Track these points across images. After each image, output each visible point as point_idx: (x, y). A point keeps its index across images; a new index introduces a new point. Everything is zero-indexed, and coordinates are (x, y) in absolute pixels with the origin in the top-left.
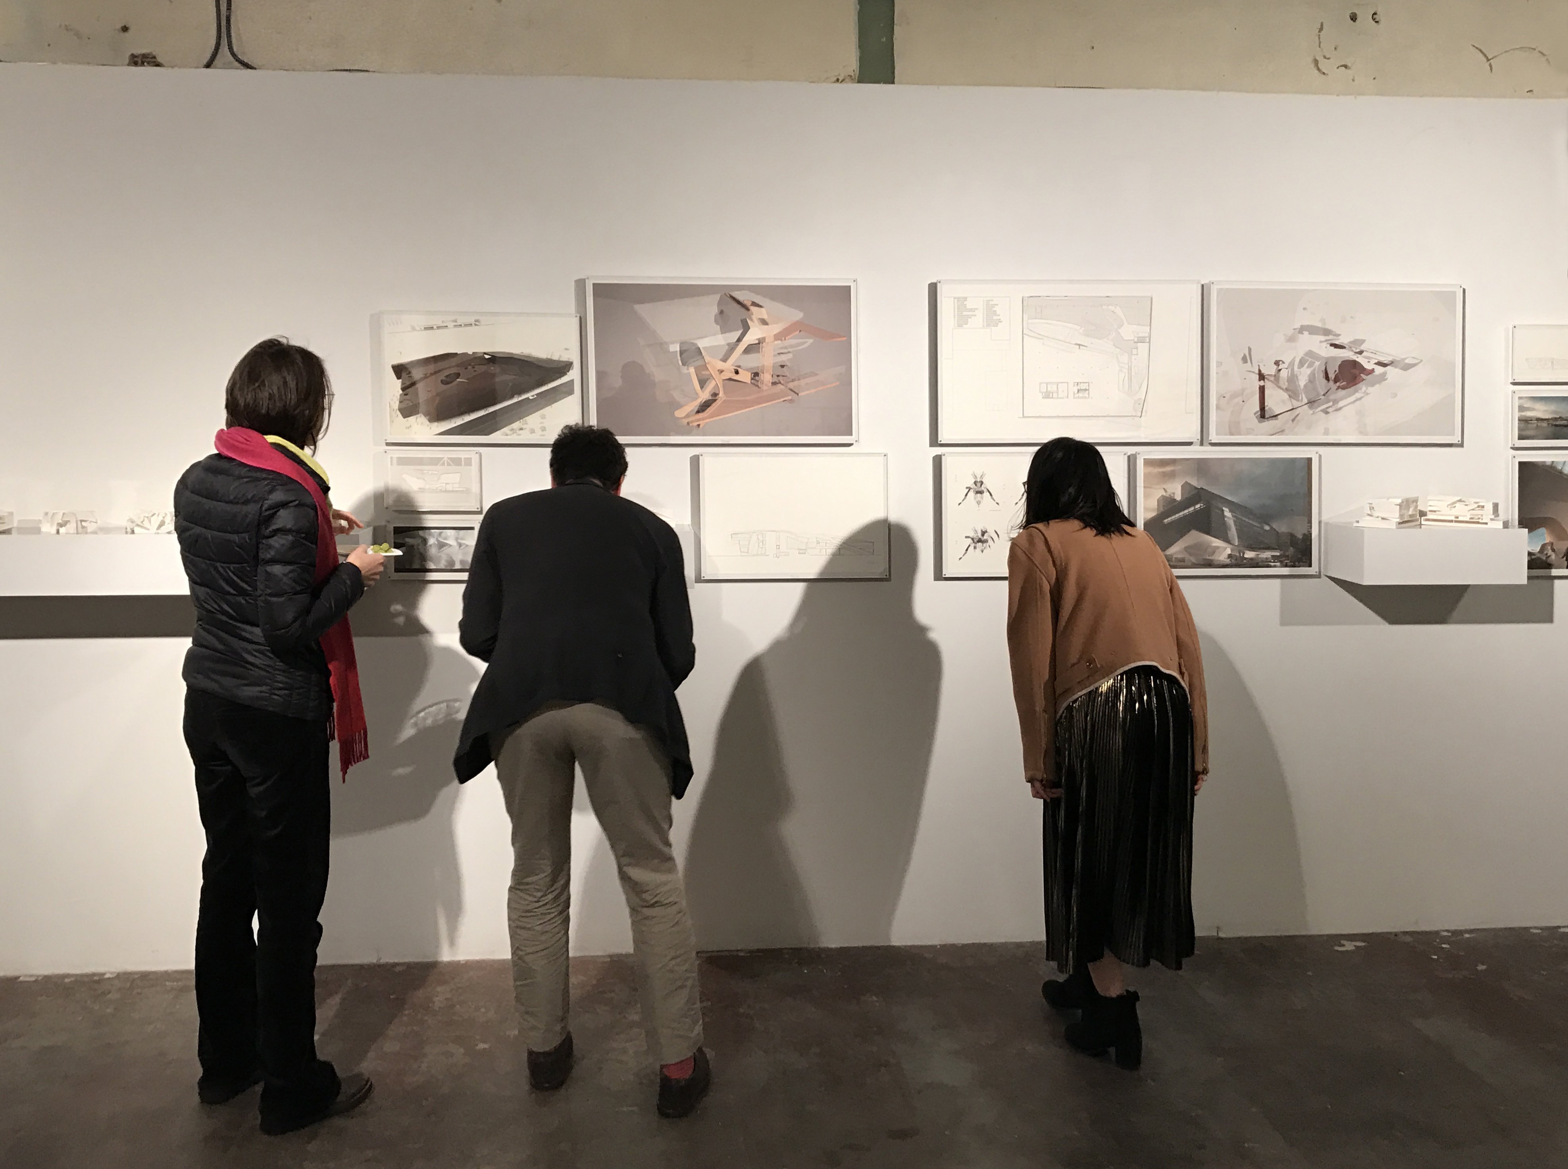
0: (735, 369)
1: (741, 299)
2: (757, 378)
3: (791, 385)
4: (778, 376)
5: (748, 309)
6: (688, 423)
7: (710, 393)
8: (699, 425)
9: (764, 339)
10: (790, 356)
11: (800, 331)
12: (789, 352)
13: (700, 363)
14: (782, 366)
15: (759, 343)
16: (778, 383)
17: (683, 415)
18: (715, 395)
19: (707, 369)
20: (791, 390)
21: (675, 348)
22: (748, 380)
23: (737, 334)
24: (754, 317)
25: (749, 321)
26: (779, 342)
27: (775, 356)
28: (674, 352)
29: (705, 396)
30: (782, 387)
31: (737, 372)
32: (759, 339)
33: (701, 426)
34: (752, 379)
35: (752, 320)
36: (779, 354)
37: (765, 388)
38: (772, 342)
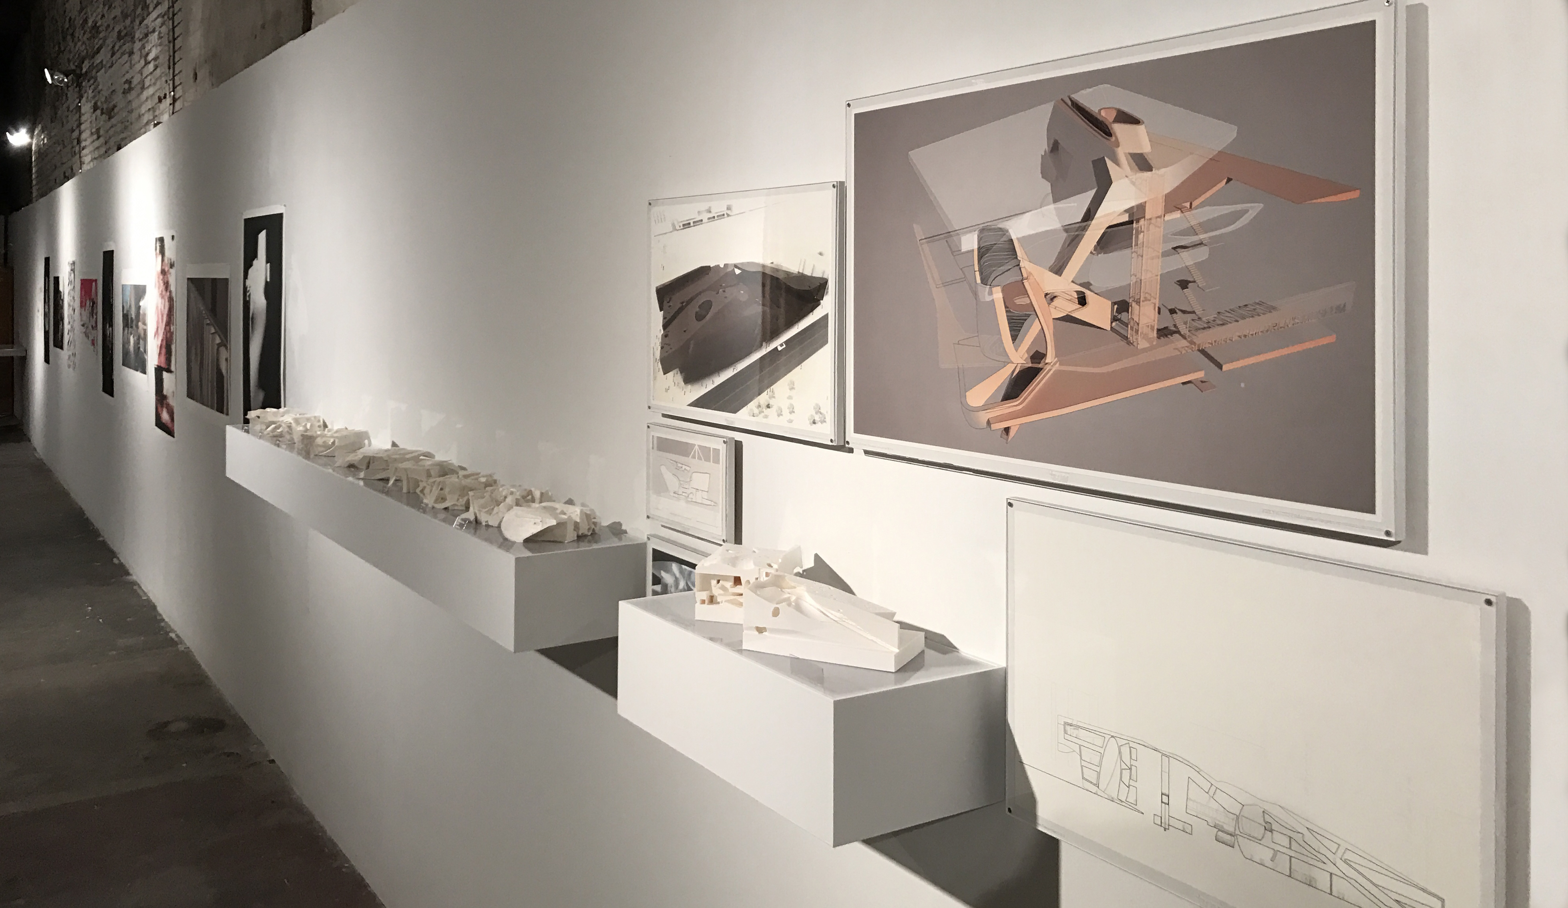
0: (1078, 292)
1: (1093, 107)
2: (1124, 316)
3: (1204, 339)
4: (1172, 311)
5: (1108, 133)
6: (989, 423)
7: (1028, 351)
8: (1007, 430)
9: (1141, 207)
10: (1202, 254)
11: (1229, 180)
12: (1201, 244)
13: (1011, 278)
14: (1184, 284)
15: (1130, 222)
16: (1172, 333)
17: (981, 403)
18: (1038, 356)
19: (1026, 293)
20: (1203, 352)
21: (970, 242)
22: (1105, 323)
23: (1085, 199)
24: (1122, 153)
25: (1110, 164)
26: (1177, 215)
27: (1165, 254)
28: (968, 252)
29: (1019, 358)
30: (1184, 343)
31: (1082, 301)
32: (1129, 211)
33: (1012, 433)
34: (1114, 319)
35: (1116, 162)
36: (1175, 248)
37: (1143, 344)
38: (1159, 217)
